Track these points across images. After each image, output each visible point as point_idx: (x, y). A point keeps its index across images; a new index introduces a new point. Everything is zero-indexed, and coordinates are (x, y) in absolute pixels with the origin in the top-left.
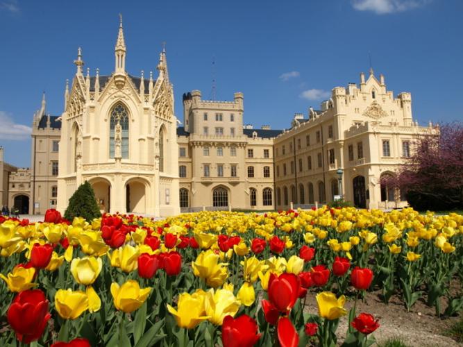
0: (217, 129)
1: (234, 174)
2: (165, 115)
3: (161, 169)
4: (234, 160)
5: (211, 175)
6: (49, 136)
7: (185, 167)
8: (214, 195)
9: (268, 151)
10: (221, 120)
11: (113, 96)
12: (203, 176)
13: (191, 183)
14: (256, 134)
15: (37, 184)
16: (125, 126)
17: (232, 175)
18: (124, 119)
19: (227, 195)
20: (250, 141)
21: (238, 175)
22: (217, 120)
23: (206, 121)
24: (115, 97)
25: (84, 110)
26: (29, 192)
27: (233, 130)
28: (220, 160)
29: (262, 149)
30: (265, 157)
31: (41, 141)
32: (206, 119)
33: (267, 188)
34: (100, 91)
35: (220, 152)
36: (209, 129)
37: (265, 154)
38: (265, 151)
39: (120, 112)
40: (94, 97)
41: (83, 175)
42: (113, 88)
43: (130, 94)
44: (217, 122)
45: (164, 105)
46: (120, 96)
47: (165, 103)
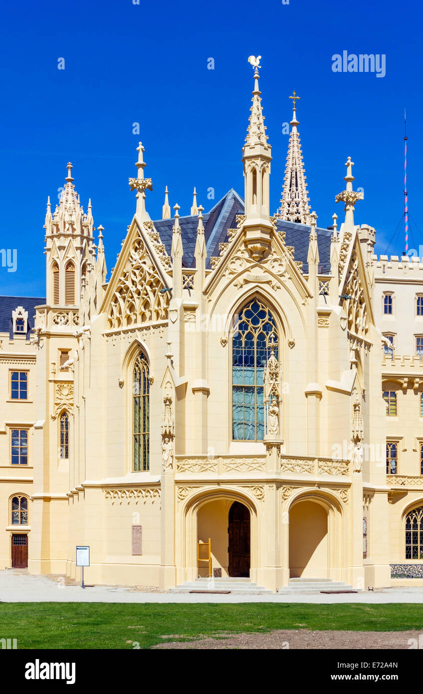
0: (419, 338)
11: (240, 279)
22: (420, 312)
23: (389, 318)
24: (247, 282)
32: (389, 310)
34: (209, 265)
36: (398, 341)
39: (255, 322)
40: (192, 280)
41: (177, 482)
42: (238, 258)
43: (282, 275)
44: (420, 318)
45: (357, 298)
46: (256, 280)
47: (359, 294)
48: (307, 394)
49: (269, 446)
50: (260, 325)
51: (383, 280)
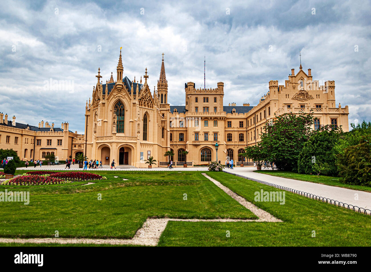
0: (204, 108)
1: (216, 139)
2: (148, 106)
3: (145, 138)
4: (216, 129)
5: (199, 140)
7: (183, 134)
8: (202, 153)
9: (242, 122)
10: (207, 101)
11: (115, 97)
12: (194, 140)
13: (186, 145)
14: (235, 110)
18: (122, 110)
19: (211, 153)
20: (229, 116)
21: (218, 140)
22: (204, 101)
24: (117, 97)
25: (99, 106)
27: (215, 108)
28: (206, 129)
29: (238, 121)
30: (240, 127)
32: (197, 101)
33: (241, 149)
34: (108, 94)
35: (206, 124)
36: (199, 109)
37: (240, 124)
38: (240, 122)
39: (119, 106)
40: (105, 97)
41: (96, 143)
42: (115, 92)
43: (125, 95)
44: (204, 103)
45: (148, 100)
46: (119, 96)
47: (149, 98)
48: (130, 122)
49: (113, 134)
50: (121, 107)
51: (195, 95)
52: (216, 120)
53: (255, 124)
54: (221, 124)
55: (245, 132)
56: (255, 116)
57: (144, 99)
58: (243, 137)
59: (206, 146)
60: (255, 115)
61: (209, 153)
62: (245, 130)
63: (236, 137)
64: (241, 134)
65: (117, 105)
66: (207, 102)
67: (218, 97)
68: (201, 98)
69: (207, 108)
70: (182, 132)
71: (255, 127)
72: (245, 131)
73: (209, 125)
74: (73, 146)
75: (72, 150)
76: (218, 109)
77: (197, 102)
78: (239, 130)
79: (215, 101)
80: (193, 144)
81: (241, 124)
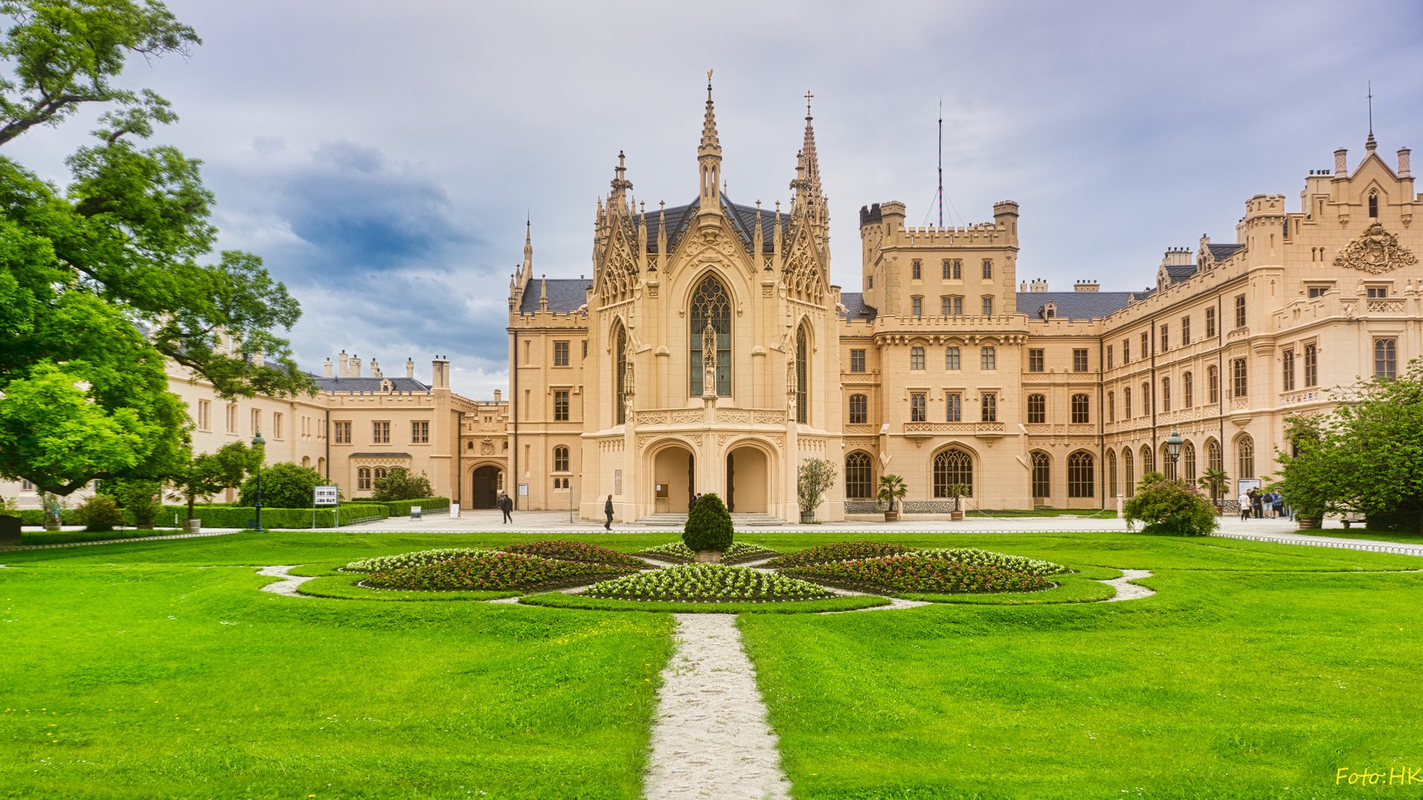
0: (945, 299)
1: (989, 415)
2: (809, 295)
3: (802, 417)
4: (989, 379)
5: (929, 419)
6: (547, 331)
7: (865, 397)
8: (936, 468)
9: (1085, 352)
10: (958, 275)
11: (695, 261)
12: (909, 420)
13: (877, 438)
14: (1053, 308)
15: (522, 442)
16: (723, 325)
17: (985, 419)
18: (721, 311)
19: (970, 468)
20: (1037, 327)
21: (999, 419)
22: (946, 275)
23: (917, 282)
24: (701, 262)
25: (637, 295)
26: (506, 458)
27: (988, 301)
28: (954, 379)
29: (1068, 348)
30: (1077, 368)
31: (528, 343)
32: (917, 275)
33: (1080, 452)
34: (669, 250)
35: (954, 360)
36: (926, 302)
37: (1076, 360)
38: (1076, 352)
39: (710, 296)
40: (655, 264)
41: (637, 433)
42: (694, 243)
43: (732, 255)
44: (946, 282)
45: (807, 272)
46: (710, 260)
47: (810, 267)
48: (754, 355)
49: (706, 400)
50: (715, 298)
51: (912, 249)
52: (989, 343)
53: (1153, 358)
54: (1011, 360)
55: (1096, 388)
56: (1153, 328)
57: (796, 271)
58: (1086, 409)
59: (954, 443)
60: (1153, 323)
61: (963, 468)
62: (1095, 379)
63: (1058, 408)
64: (1080, 396)
65: (701, 293)
66: (955, 278)
67: (998, 259)
68: (933, 263)
69: (955, 300)
70: (860, 392)
71: (1153, 371)
72: (1093, 385)
73: (963, 364)
74: (465, 443)
75: (460, 458)
76: (998, 303)
77: (919, 277)
78: (1070, 381)
79: (985, 272)
80: (907, 433)
81: (1080, 358)
